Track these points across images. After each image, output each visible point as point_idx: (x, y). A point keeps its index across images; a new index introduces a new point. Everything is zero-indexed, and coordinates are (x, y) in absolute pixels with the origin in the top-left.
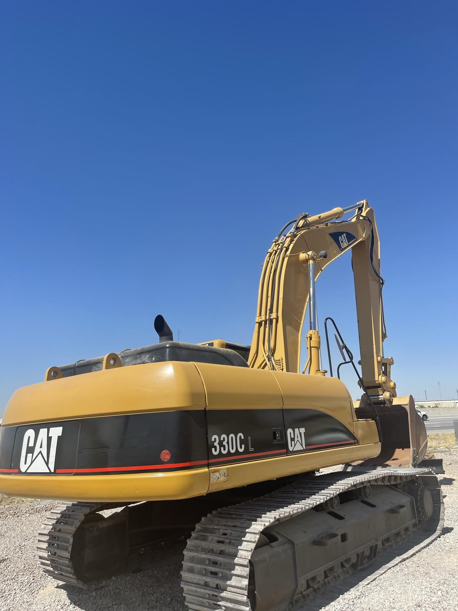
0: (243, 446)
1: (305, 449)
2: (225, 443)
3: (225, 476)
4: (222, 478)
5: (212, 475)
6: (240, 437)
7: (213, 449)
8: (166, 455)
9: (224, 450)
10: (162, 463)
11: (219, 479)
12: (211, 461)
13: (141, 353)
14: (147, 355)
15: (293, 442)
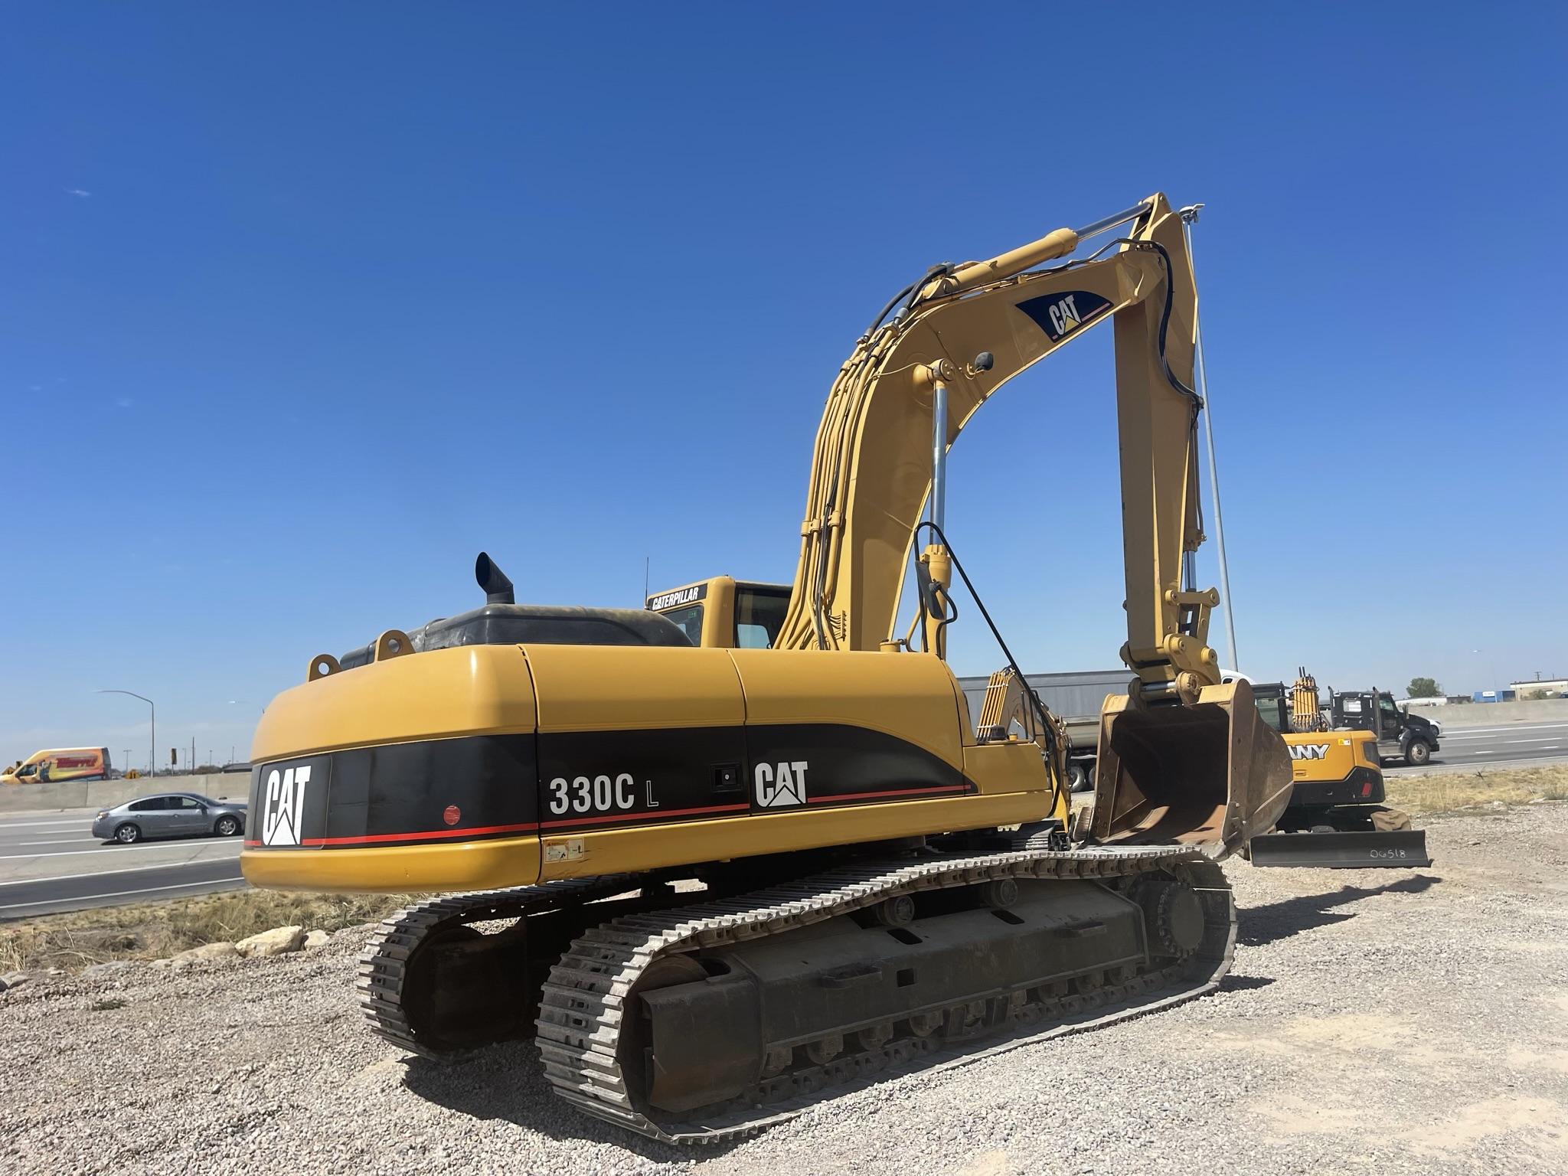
0: (631, 798)
1: (804, 802)
2: (583, 793)
3: (579, 852)
4: (573, 856)
5: (547, 849)
6: (625, 781)
7: (553, 805)
8: (452, 814)
9: (582, 804)
10: (445, 827)
11: (565, 858)
12: (544, 825)
13: (451, 627)
14: (457, 631)
15: (770, 790)
